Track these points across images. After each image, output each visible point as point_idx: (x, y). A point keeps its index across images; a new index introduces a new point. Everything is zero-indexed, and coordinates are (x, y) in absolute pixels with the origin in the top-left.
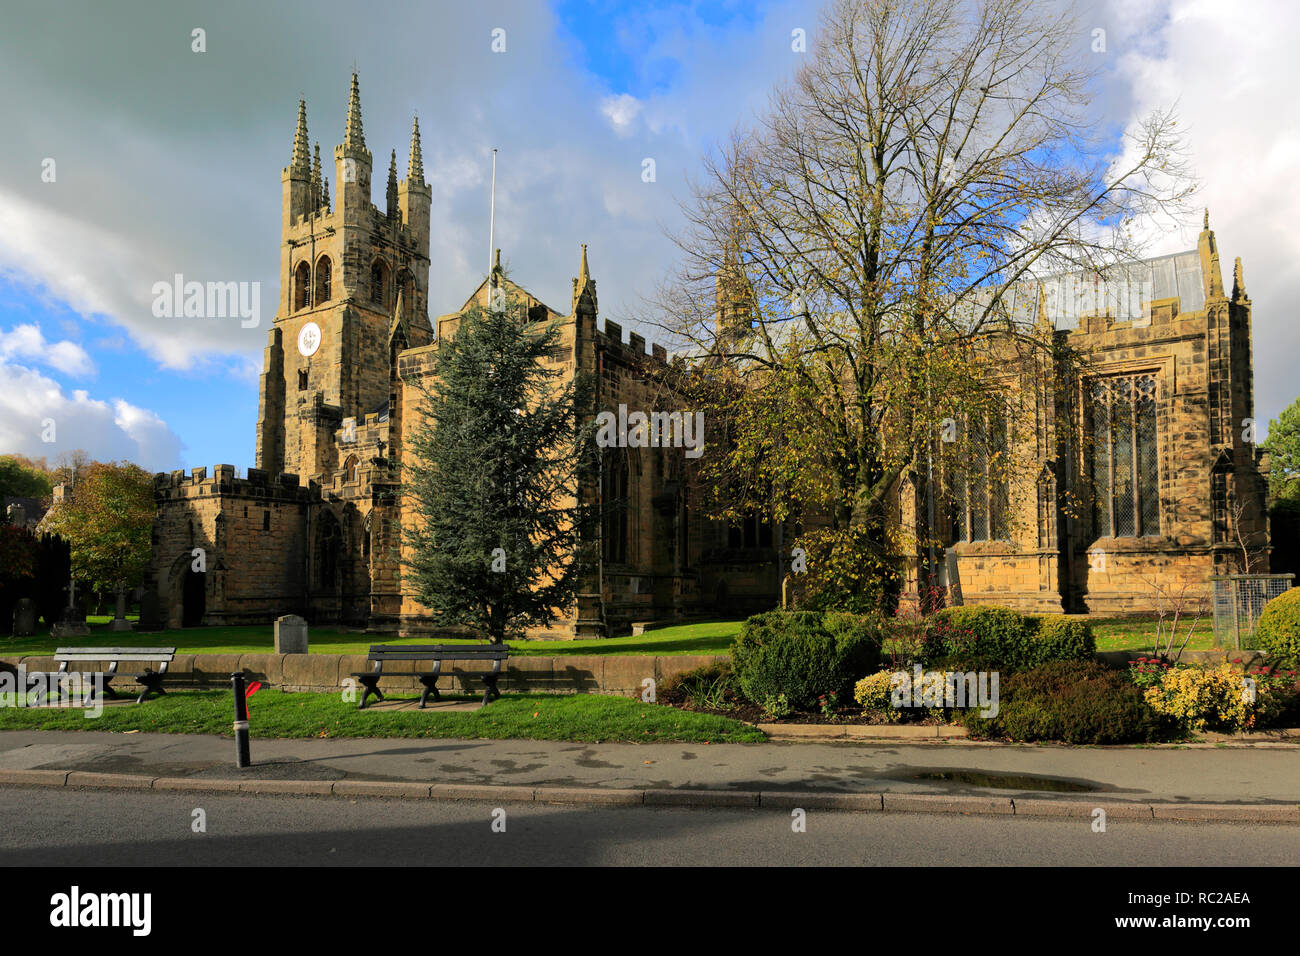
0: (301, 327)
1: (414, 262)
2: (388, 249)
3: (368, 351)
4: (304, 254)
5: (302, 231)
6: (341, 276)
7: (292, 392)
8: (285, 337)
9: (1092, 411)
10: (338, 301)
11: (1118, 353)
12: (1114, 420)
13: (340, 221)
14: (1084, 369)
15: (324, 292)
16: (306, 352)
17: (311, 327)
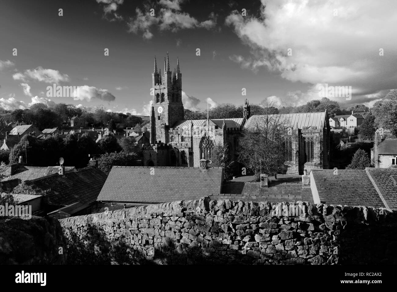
0: (158, 107)
2: (175, 90)
3: (172, 112)
4: (158, 92)
5: (157, 87)
6: (167, 98)
7: (157, 120)
8: (155, 109)
9: (305, 142)
10: (166, 103)
11: (308, 134)
12: (308, 144)
13: (166, 86)
14: (303, 136)
15: (163, 100)
16: (159, 112)
17: (160, 107)
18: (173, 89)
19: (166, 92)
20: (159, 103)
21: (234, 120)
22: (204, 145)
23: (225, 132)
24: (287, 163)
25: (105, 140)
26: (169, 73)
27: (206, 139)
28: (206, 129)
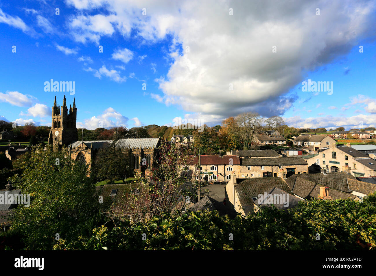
0: (55, 131)
1: (74, 120)
2: (70, 119)
3: (66, 135)
4: (56, 120)
5: (56, 117)
6: (62, 125)
7: (54, 141)
8: (53, 132)
9: (145, 157)
10: (61, 129)
11: (147, 152)
13: (62, 117)
14: (145, 153)
15: (59, 126)
16: (56, 135)
17: (57, 132)
18: (68, 119)
19: (61, 121)
20: (56, 128)
21: (108, 141)
22: (79, 160)
23: (92, 152)
24: (135, 170)
26: (65, 107)
27: (80, 156)
28: (80, 149)
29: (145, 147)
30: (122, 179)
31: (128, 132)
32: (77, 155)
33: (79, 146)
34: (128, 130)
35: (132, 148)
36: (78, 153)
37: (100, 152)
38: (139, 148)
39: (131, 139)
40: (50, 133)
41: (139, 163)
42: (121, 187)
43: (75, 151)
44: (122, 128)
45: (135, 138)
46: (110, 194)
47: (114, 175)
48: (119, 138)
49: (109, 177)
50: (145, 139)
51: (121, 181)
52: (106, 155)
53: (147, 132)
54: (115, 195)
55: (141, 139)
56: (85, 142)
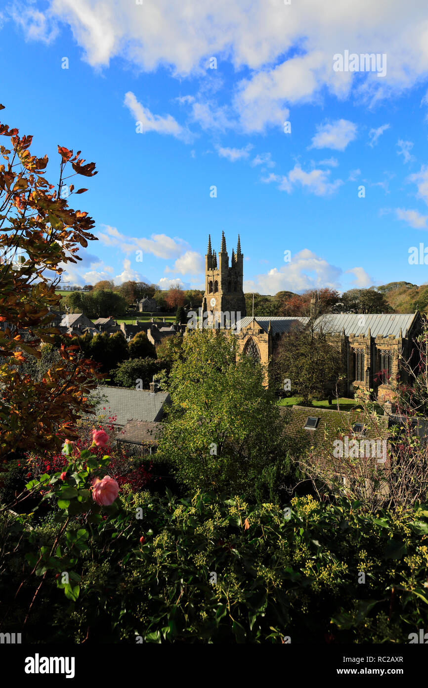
0: (211, 299)
2: (232, 277)
4: (211, 279)
5: (210, 273)
6: (221, 287)
8: (207, 300)
9: (380, 356)
10: (220, 294)
11: (384, 345)
12: (384, 359)
13: (220, 272)
14: (378, 347)
15: (216, 290)
16: (212, 306)
17: (213, 299)
18: (229, 275)
19: (219, 279)
20: (212, 293)
21: (300, 319)
22: (248, 353)
23: (270, 338)
24: (355, 384)
25: (134, 343)
26: (224, 255)
27: (250, 346)
28: (250, 333)
29: (380, 334)
30: (327, 399)
31: (341, 300)
32: (244, 343)
33: (248, 327)
34: (341, 296)
35: (348, 335)
36: (246, 340)
37: (285, 340)
38: (364, 336)
39: (347, 316)
40: (204, 302)
41: (366, 368)
42: (326, 414)
43: (241, 336)
44: (326, 291)
45: (356, 313)
46: (304, 425)
47: (312, 388)
48: (321, 313)
49: (300, 390)
50: (379, 315)
51: (326, 403)
52: (296, 346)
53: (384, 298)
54: (315, 429)
55: (371, 315)
56: (258, 319)
